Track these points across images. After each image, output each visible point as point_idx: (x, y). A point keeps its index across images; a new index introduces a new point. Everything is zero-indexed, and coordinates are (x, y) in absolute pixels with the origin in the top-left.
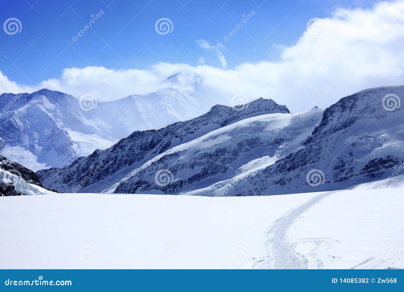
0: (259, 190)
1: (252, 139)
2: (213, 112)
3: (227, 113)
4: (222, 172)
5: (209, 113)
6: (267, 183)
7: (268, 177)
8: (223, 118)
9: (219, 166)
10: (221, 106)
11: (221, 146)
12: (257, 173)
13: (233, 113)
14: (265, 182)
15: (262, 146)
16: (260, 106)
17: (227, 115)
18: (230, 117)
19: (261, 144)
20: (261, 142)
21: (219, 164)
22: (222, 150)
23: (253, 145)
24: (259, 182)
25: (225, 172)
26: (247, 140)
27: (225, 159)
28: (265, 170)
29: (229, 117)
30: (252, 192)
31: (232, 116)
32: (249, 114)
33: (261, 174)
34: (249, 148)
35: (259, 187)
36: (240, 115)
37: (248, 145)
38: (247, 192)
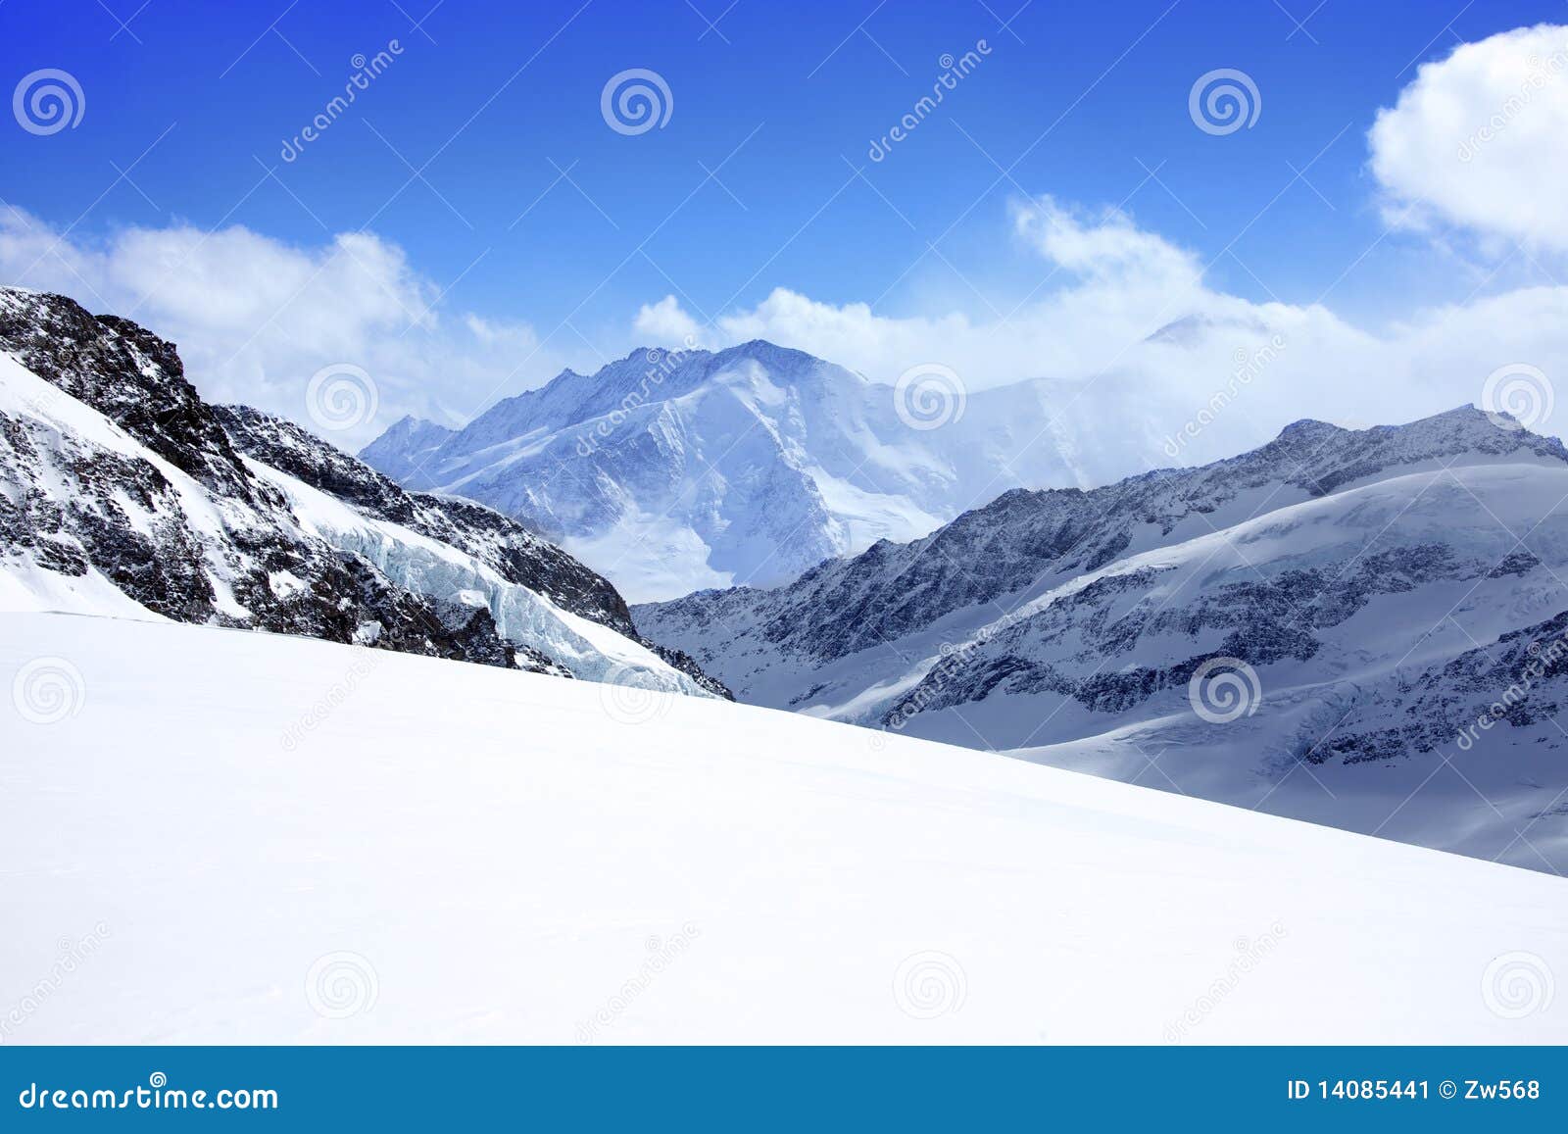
0: (1427, 731)
1: (1419, 550)
2: (1287, 444)
3: (1339, 449)
4: (1297, 655)
5: (1270, 447)
6: (1461, 710)
7: (1466, 689)
8: (1319, 467)
9: (1288, 633)
10: (1319, 425)
11: (1304, 563)
12: (1424, 672)
13: (1357, 453)
14: (1451, 708)
15: (1454, 577)
16: (1464, 434)
17: (1337, 458)
18: (1346, 465)
19: (1450, 569)
20: (1452, 560)
21: (1291, 625)
22: (1304, 577)
23: (1420, 571)
24: (1430, 705)
25: (1309, 656)
26: (1401, 552)
27: (1313, 610)
28: (1457, 662)
29: (1343, 466)
30: (1400, 738)
31: (1354, 461)
32: (1417, 459)
33: (1438, 678)
34: (1406, 579)
35: (1427, 722)
36: (1382, 459)
37: (1403, 570)
38: (1380, 736)
